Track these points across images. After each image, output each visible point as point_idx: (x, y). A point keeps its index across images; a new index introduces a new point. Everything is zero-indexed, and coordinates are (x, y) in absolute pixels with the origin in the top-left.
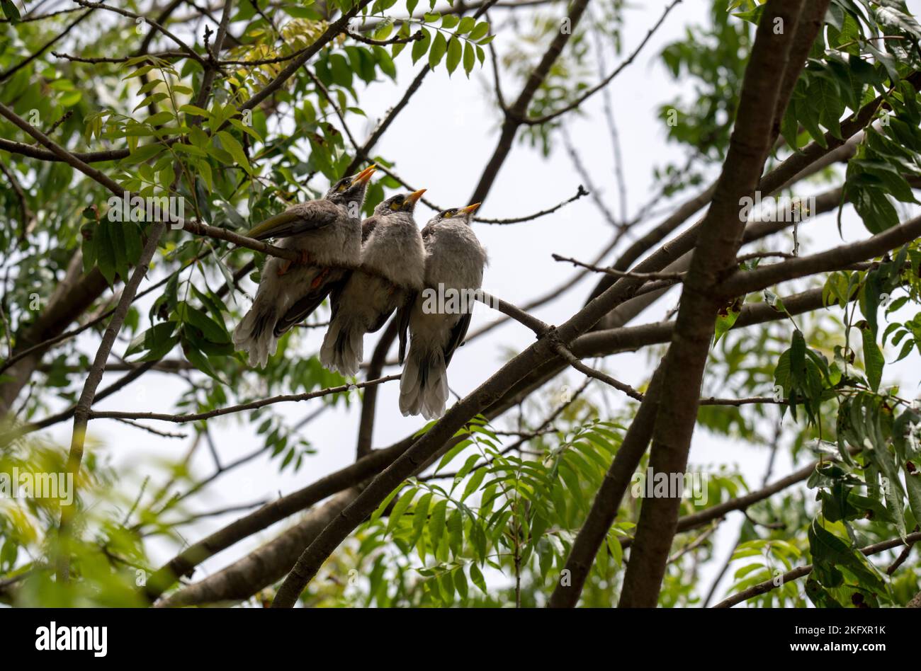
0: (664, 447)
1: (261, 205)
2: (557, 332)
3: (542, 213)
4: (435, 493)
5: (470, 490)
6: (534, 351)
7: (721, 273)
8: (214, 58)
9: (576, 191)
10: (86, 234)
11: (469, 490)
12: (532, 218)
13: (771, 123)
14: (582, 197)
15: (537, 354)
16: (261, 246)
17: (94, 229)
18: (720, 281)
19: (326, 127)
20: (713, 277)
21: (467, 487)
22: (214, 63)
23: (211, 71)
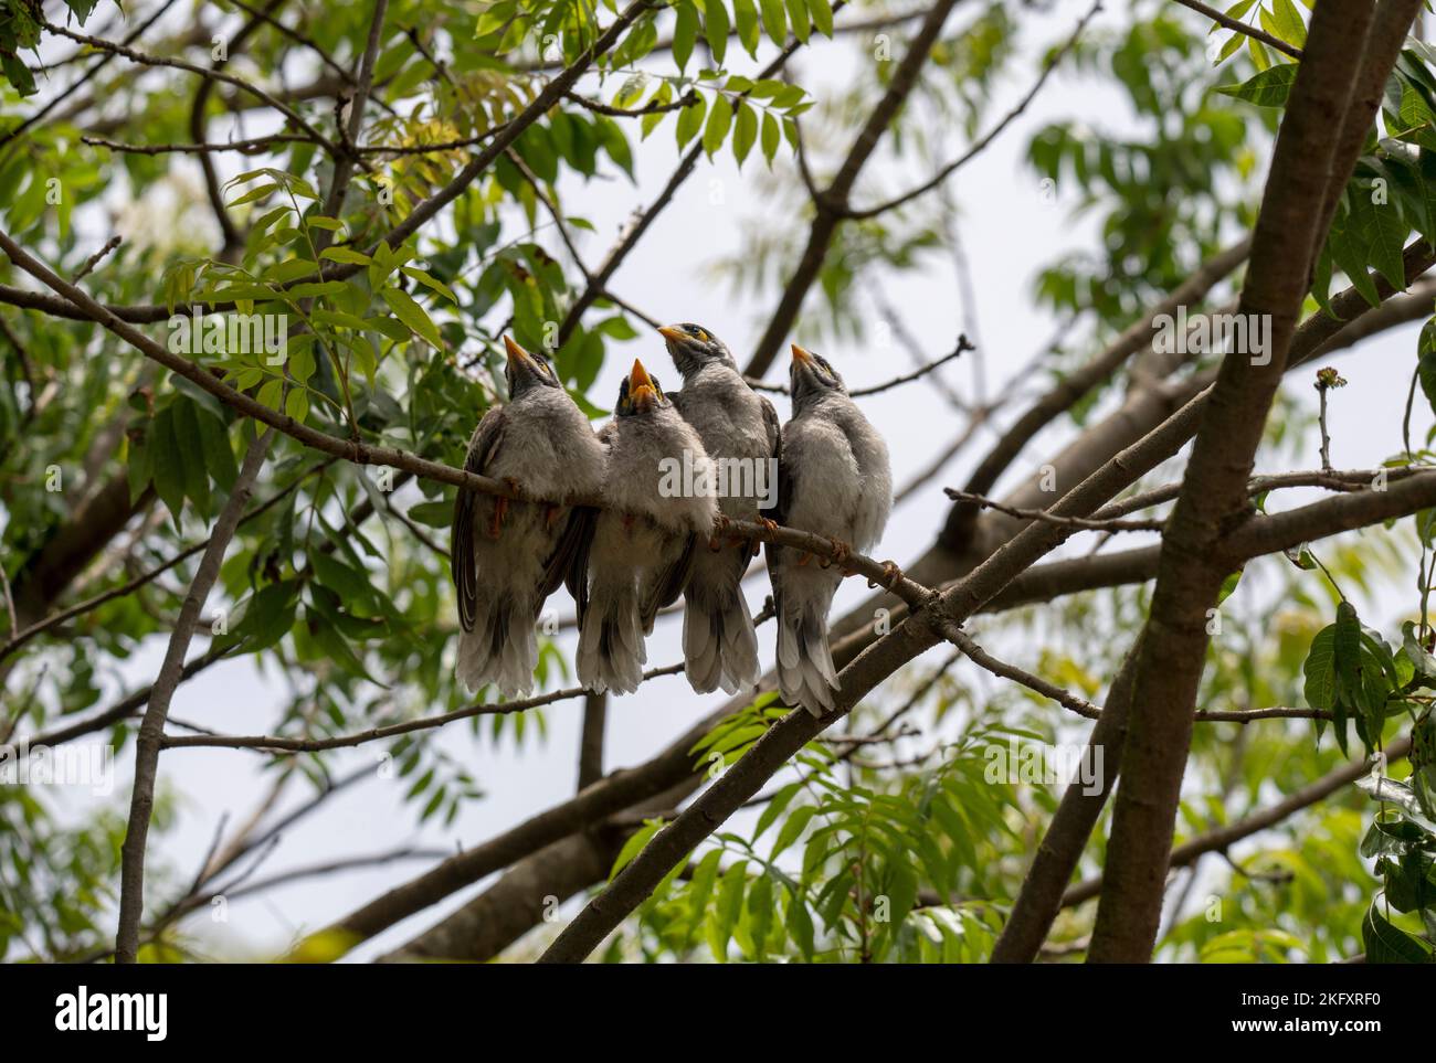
0: (1137, 804)
1: (427, 383)
2: (942, 601)
3: (898, 382)
4: (729, 849)
5: (784, 843)
6: (905, 632)
7: (1226, 520)
8: (350, 142)
9: (954, 344)
10: (136, 435)
11: (782, 843)
12: (883, 389)
13: (1305, 276)
14: (965, 354)
15: (911, 638)
16: (459, 476)
17: (150, 426)
18: (1224, 533)
19: (533, 251)
20: (1214, 527)
21: (780, 838)
22: (350, 150)
23: (347, 163)
